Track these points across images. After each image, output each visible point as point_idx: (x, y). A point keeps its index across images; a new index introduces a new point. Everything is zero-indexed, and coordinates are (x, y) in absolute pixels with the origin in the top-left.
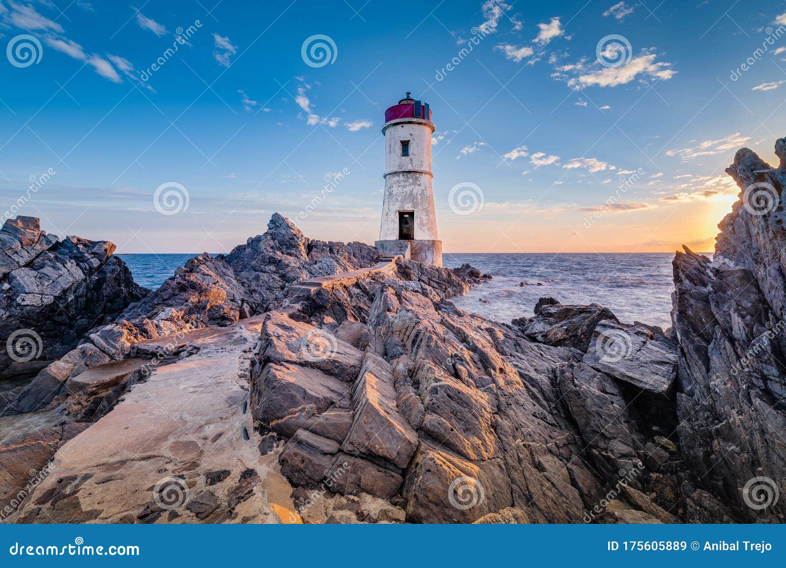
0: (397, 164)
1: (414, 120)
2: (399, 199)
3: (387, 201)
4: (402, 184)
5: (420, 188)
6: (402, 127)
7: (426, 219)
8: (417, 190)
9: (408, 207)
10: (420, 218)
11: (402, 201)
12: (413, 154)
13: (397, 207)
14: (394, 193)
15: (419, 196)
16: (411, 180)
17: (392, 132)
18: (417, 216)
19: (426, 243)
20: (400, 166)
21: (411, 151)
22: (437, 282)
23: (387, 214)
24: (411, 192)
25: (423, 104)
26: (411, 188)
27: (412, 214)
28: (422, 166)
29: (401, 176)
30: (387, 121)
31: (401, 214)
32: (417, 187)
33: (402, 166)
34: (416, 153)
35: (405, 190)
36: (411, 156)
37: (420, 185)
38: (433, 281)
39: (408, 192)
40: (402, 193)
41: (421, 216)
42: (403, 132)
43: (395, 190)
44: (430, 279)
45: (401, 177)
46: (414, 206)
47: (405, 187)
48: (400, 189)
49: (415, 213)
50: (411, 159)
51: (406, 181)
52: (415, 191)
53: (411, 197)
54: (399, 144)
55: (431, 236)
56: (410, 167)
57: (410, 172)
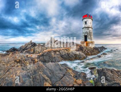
0: (84, 26)
1: (87, 17)
4: (85, 30)
7: (90, 37)
8: (88, 31)
9: (86, 34)
13: (84, 35)
16: (87, 29)
19: (90, 42)
22: (90, 51)
27: (87, 36)
28: (89, 26)
34: (88, 24)
40: (85, 32)
42: (85, 20)
53: (87, 32)
54: (84, 22)
55: (91, 40)
56: (87, 26)
57: (86, 27)
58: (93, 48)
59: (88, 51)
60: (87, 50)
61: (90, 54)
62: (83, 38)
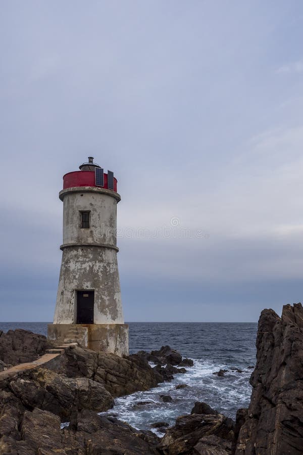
0: (76, 235)
1: (95, 189)
2: (77, 277)
3: (63, 277)
4: (81, 259)
5: (102, 265)
6: (82, 195)
7: (108, 300)
8: (98, 266)
9: (87, 286)
10: (102, 298)
11: (80, 279)
12: (93, 226)
13: (74, 285)
14: (71, 269)
15: (100, 274)
16: (91, 256)
17: (71, 201)
18: (98, 297)
19: (108, 328)
20: (78, 239)
21: (92, 223)
22: (116, 376)
23: (62, 293)
24: (91, 268)
25: (106, 172)
26: (90, 264)
27: (91, 293)
28: (104, 239)
29: (80, 250)
30: (65, 187)
31: (80, 293)
32: (98, 264)
33: (82, 239)
34: (97, 225)
35: (84, 266)
36: (92, 229)
37: (101, 261)
38: (111, 374)
39: (88, 268)
40: (81, 269)
41: (103, 296)
42: (82, 202)
43: (72, 266)
44: (108, 372)
45: (80, 252)
46: (94, 285)
47: (84, 262)
48: (78, 265)
49: (96, 293)
50: (91, 232)
51: (85, 256)
52: (96, 268)
53: (91, 275)
54: (78, 214)
55: (114, 319)
56: (90, 241)
57: (90, 246)
58: (124, 356)
59: (110, 377)
60: (101, 371)
61: (119, 389)
62: (69, 302)
